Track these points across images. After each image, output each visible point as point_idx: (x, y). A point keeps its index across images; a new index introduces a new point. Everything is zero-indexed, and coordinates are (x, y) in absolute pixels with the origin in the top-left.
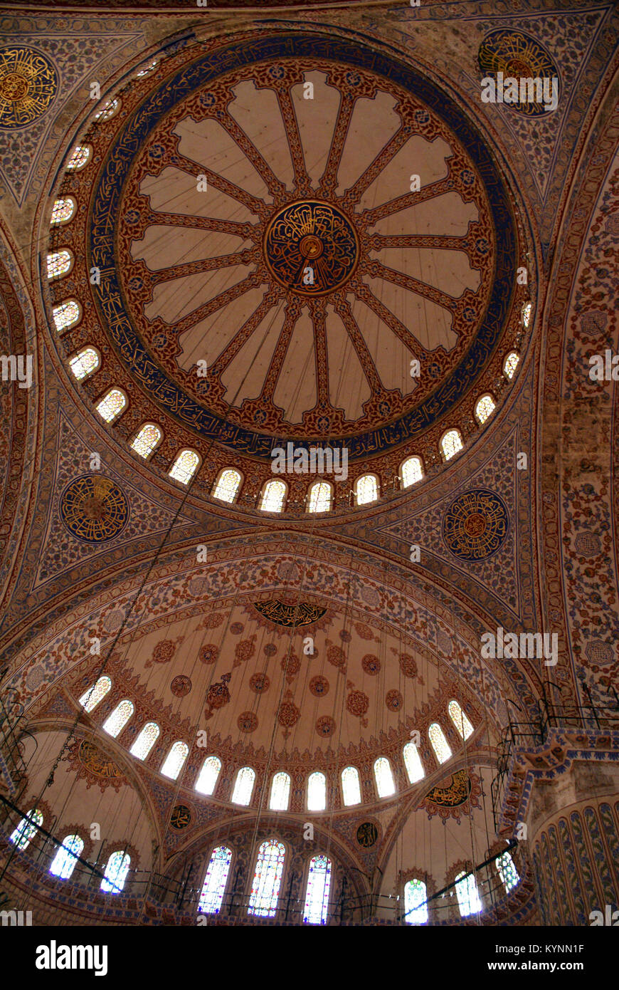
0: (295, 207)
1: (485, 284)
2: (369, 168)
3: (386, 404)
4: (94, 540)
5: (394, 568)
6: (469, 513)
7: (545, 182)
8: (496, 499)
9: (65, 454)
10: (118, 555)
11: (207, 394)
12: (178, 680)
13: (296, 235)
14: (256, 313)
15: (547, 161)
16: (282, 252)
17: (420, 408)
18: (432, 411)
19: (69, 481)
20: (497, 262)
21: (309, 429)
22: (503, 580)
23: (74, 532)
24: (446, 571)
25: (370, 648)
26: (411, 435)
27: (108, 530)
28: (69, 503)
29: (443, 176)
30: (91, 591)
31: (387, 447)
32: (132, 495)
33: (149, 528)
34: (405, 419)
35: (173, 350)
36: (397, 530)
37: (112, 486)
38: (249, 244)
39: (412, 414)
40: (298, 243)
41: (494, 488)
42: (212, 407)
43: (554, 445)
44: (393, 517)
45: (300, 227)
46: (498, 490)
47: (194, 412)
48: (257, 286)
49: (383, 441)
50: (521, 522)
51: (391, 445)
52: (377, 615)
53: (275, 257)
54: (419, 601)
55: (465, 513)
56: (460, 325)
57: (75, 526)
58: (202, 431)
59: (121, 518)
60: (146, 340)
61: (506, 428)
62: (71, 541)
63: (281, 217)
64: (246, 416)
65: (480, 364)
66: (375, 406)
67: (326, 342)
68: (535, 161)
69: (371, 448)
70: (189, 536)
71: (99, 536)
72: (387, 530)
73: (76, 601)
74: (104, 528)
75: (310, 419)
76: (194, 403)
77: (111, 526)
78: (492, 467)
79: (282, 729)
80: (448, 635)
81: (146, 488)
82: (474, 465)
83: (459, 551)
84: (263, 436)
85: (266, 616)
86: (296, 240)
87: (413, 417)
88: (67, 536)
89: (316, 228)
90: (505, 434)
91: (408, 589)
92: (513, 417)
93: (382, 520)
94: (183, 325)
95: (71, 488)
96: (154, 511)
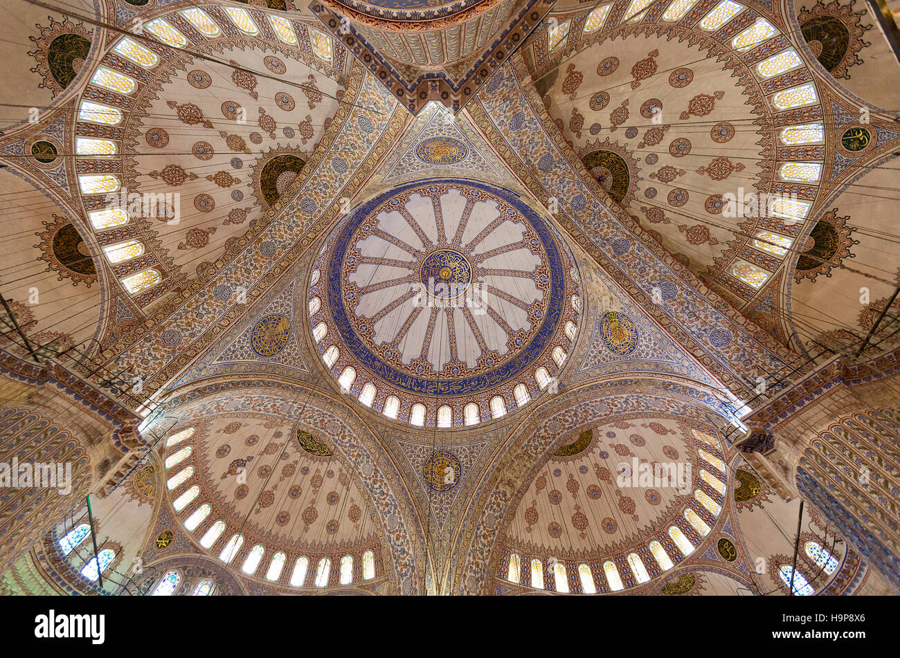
0: (456, 254)
1: (507, 357)
2: (501, 270)
3: (423, 367)
4: (258, 353)
5: (392, 466)
6: (443, 463)
7: (586, 368)
8: (459, 465)
9: (281, 298)
10: (264, 368)
11: (349, 300)
12: (225, 447)
13: (444, 263)
14: (399, 280)
15: (595, 363)
16: (432, 264)
17: (438, 383)
18: (442, 389)
19: (271, 312)
20: (521, 354)
21: (381, 352)
22: (441, 510)
23: (252, 342)
24: (415, 484)
25: (340, 489)
26: (426, 392)
27: (268, 351)
28: (262, 324)
29: (529, 303)
30: (238, 383)
31: (411, 389)
32: (293, 339)
33: (288, 362)
34: (428, 382)
35: (352, 268)
36: (402, 445)
37: (287, 328)
38: (423, 250)
39: (432, 383)
40: (442, 267)
41: (461, 460)
42: (347, 308)
43: (504, 465)
44: (404, 437)
45: (449, 262)
46: (463, 462)
47: (338, 305)
48: (410, 269)
49: (411, 385)
50: (466, 487)
51: (414, 390)
52: (363, 480)
53: (428, 264)
54: (394, 492)
55: (440, 461)
56: (482, 362)
57: (255, 339)
58: (335, 318)
59: (279, 348)
60: (347, 255)
61: (485, 437)
62: (247, 345)
63: (446, 252)
64: (357, 324)
65: (480, 387)
66: (417, 364)
67: (416, 317)
68: (590, 358)
69: (404, 384)
70: (303, 379)
71: (262, 351)
72: (398, 441)
73: (228, 386)
74: (267, 348)
75: (384, 348)
76: (341, 301)
77: (271, 350)
78: (466, 449)
79: (257, 506)
80: (399, 521)
81: (301, 339)
82: (458, 441)
83: (427, 478)
84: (359, 340)
85: (298, 438)
86: (442, 265)
87: (432, 384)
88: (248, 342)
89: (455, 268)
90: (482, 439)
91: (393, 482)
92: (491, 435)
93: (398, 434)
94: (365, 260)
95: (269, 317)
96: (296, 354)
